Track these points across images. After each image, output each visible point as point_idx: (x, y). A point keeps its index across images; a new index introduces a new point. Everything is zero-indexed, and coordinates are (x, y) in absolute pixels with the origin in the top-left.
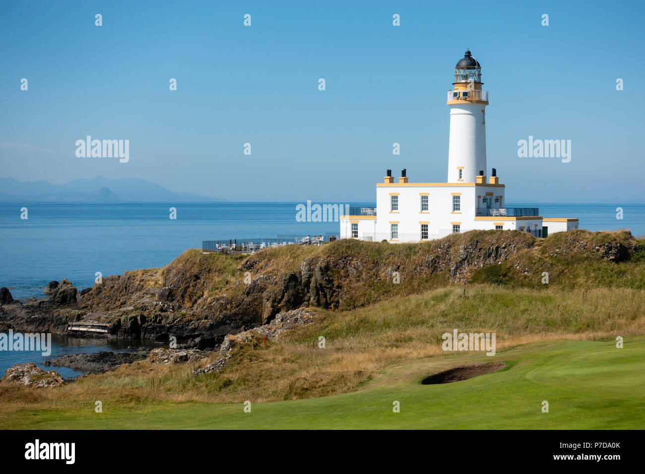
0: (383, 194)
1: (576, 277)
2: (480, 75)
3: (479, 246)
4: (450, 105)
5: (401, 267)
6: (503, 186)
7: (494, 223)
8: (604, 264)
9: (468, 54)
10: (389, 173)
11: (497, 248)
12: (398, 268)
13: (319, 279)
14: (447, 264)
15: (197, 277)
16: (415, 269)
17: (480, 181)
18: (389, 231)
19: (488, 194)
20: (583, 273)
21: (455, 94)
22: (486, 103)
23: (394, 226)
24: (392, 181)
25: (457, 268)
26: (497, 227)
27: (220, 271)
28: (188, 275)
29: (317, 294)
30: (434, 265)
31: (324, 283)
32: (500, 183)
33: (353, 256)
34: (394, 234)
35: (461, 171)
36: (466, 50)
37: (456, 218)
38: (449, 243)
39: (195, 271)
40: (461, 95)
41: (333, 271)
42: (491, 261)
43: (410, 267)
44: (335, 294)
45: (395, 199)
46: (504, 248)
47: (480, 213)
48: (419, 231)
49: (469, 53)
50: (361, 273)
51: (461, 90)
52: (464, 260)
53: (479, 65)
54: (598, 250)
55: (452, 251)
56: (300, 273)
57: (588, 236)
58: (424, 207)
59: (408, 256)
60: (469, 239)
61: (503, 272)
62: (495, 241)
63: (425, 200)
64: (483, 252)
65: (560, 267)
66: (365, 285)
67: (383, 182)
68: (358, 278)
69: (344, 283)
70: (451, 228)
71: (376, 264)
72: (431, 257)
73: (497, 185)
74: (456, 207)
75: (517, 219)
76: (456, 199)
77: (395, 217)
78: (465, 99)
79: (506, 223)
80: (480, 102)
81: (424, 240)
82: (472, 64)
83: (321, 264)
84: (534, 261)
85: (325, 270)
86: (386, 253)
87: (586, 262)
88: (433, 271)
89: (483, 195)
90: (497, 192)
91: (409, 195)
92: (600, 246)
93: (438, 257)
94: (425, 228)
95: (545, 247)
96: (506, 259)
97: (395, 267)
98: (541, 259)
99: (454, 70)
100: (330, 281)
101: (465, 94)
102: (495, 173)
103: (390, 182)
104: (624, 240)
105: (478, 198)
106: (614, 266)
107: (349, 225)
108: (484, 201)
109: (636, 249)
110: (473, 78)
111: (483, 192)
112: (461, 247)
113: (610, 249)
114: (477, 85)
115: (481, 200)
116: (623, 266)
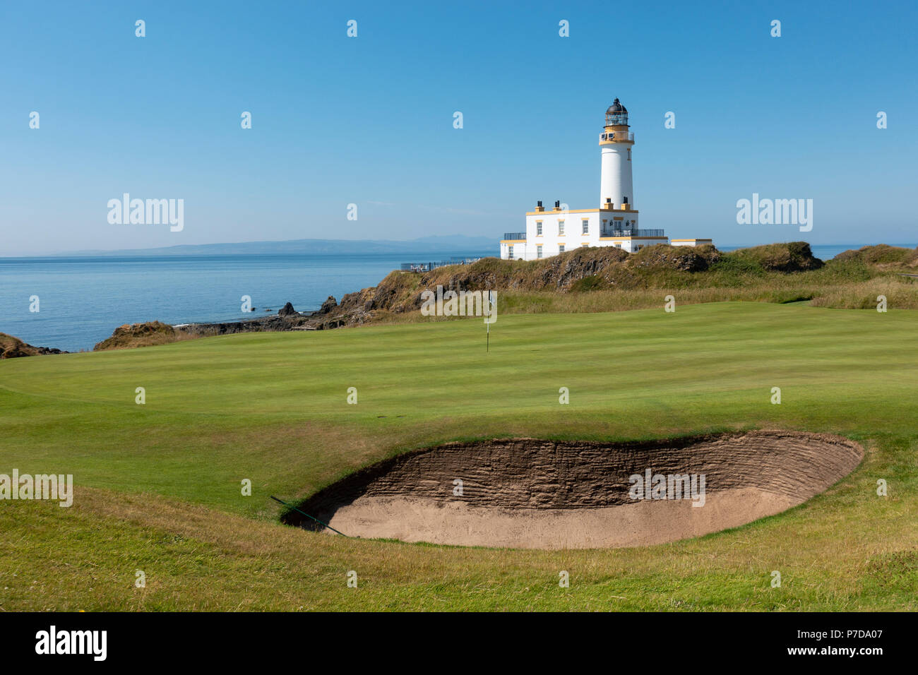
0: (531, 221)
2: (626, 119)
3: (581, 261)
4: (601, 145)
5: (524, 280)
6: (637, 212)
7: (615, 243)
8: (679, 274)
9: (617, 101)
10: (540, 204)
11: (595, 262)
12: (522, 281)
13: (459, 290)
14: (557, 277)
15: (394, 292)
16: (533, 282)
18: (536, 251)
19: (615, 218)
20: (656, 281)
21: (603, 136)
22: (632, 142)
23: (540, 247)
24: (542, 209)
25: (562, 280)
27: (408, 287)
28: (387, 290)
30: (547, 278)
32: (633, 208)
33: (490, 272)
34: (539, 254)
36: (615, 98)
37: (585, 239)
38: (555, 260)
39: (392, 287)
40: (608, 137)
41: (472, 285)
42: (589, 273)
43: (530, 280)
45: (540, 225)
46: (601, 262)
47: (605, 234)
50: (494, 285)
51: (609, 131)
52: (569, 273)
53: (624, 109)
54: (675, 262)
55: (562, 265)
56: (448, 286)
57: (669, 249)
58: (561, 233)
59: (530, 271)
60: (574, 255)
61: (595, 282)
62: (594, 256)
64: (584, 265)
65: (640, 277)
67: (534, 211)
72: (546, 271)
73: (628, 210)
74: (585, 230)
75: (632, 239)
76: (585, 223)
77: (539, 240)
78: (612, 140)
79: (623, 242)
80: (626, 141)
82: (619, 110)
83: (463, 278)
84: (619, 273)
85: (466, 283)
87: (663, 273)
88: (546, 283)
89: (610, 219)
90: (628, 217)
91: (550, 220)
92: (677, 258)
93: (551, 271)
94: (562, 248)
95: (633, 260)
96: (600, 271)
98: (626, 270)
99: (604, 116)
101: (611, 135)
102: (625, 200)
103: (540, 211)
104: (704, 253)
105: (604, 221)
106: (689, 276)
107: (507, 248)
108: (611, 224)
109: (715, 260)
110: (620, 122)
111: (610, 216)
112: (568, 262)
113: (687, 260)
114: (624, 127)
115: (608, 223)
116: (696, 275)
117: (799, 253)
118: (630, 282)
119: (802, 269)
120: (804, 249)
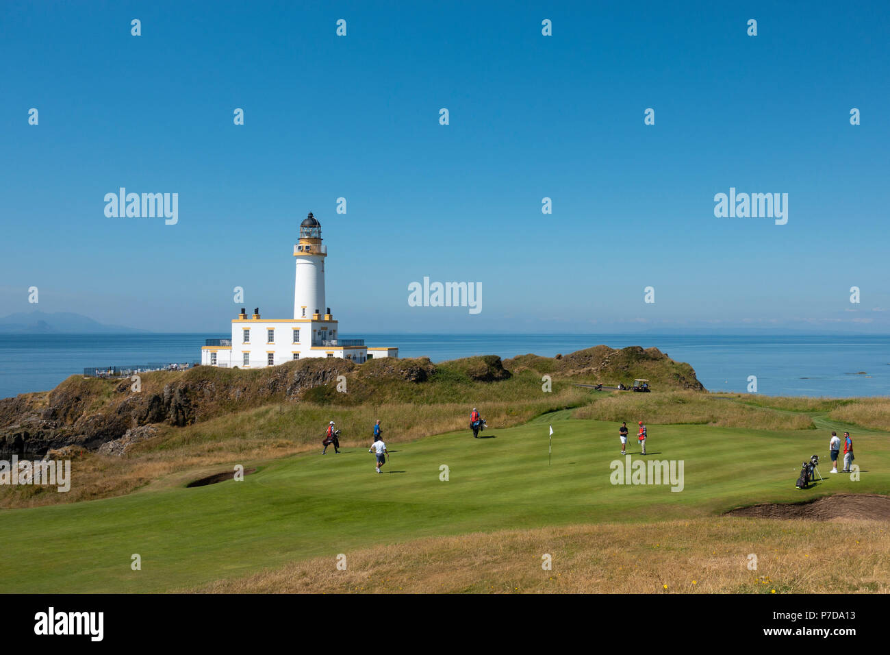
0: (237, 328)
1: (384, 395)
2: (320, 232)
3: (310, 371)
4: (296, 256)
5: (248, 389)
6: (336, 322)
7: (327, 352)
8: (406, 384)
9: (311, 216)
10: (243, 311)
11: (324, 372)
12: (245, 389)
13: (178, 399)
14: (284, 386)
15: (78, 399)
16: (259, 390)
17: (316, 318)
18: (242, 359)
19: (322, 328)
20: (389, 391)
21: (300, 248)
22: (325, 255)
23: (246, 354)
25: (292, 389)
26: (328, 355)
27: (98, 394)
28: (70, 397)
29: (177, 412)
30: (274, 387)
31: (182, 403)
32: (334, 319)
33: (209, 380)
34: (246, 361)
35: (304, 309)
36: (309, 212)
37: (296, 348)
39: (77, 393)
40: (304, 248)
41: (190, 393)
42: (319, 383)
43: (255, 389)
44: (191, 412)
45: (247, 332)
46: (330, 372)
47: (315, 344)
48: (266, 359)
49: (311, 214)
50: (214, 394)
51: (304, 244)
52: (298, 382)
53: (319, 224)
54: (402, 373)
55: (288, 375)
56: (163, 394)
57: (395, 362)
58: (271, 339)
59: (253, 379)
60: (301, 365)
61: (328, 391)
62: (322, 367)
63: (271, 333)
64: (313, 375)
65: (372, 387)
66: (217, 404)
67: (238, 318)
68: (212, 398)
69: (200, 403)
70: (292, 356)
71: (227, 386)
72: (272, 380)
73: (331, 321)
74: (296, 339)
75: (344, 349)
76: (296, 332)
77: (246, 348)
78: (308, 252)
79: (335, 352)
80: (320, 254)
81: (271, 366)
82: (314, 223)
83: (181, 386)
84: (352, 383)
85: (184, 392)
86: (236, 377)
87: (393, 383)
88: (273, 392)
89: (318, 329)
90: (331, 327)
91: (258, 329)
92: (404, 370)
93: (277, 380)
94: (271, 356)
95: (362, 371)
96: (331, 381)
97: (242, 389)
98: (358, 381)
99: (299, 228)
100: (188, 401)
101: (307, 247)
102: (329, 311)
103: (244, 318)
104: (424, 365)
105: (314, 332)
106: (415, 386)
107: (209, 354)
109: (433, 372)
110: (314, 235)
111: (319, 327)
112: (296, 371)
113: (412, 372)
114: (317, 240)
115: (317, 333)
116: (421, 386)
117: (493, 365)
118: (364, 392)
119: (498, 380)
120: (497, 362)
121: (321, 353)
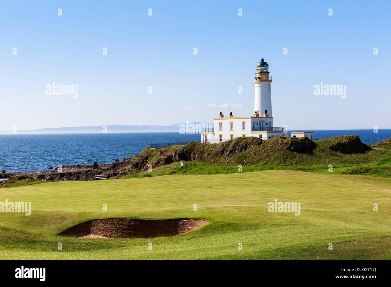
0: (216, 122)
3: (239, 144)
6: (272, 118)
7: (259, 134)
12: (209, 154)
15: (146, 158)
16: (215, 154)
18: (219, 139)
19: (260, 121)
23: (221, 136)
24: (222, 116)
25: (229, 153)
27: (154, 156)
28: (143, 157)
32: (269, 116)
34: (221, 140)
37: (244, 132)
38: (229, 143)
43: (213, 153)
45: (220, 124)
47: (253, 129)
51: (258, 75)
52: (233, 150)
58: (231, 127)
63: (232, 124)
64: (240, 147)
73: (267, 117)
74: (244, 128)
75: (268, 132)
76: (244, 124)
77: (221, 133)
78: (260, 80)
79: (263, 134)
86: (206, 147)
90: (267, 121)
91: (226, 122)
94: (232, 135)
101: (259, 77)
102: (266, 112)
105: (253, 123)
107: (205, 136)
108: (257, 124)
111: (257, 121)
115: (256, 124)
121: (256, 135)
